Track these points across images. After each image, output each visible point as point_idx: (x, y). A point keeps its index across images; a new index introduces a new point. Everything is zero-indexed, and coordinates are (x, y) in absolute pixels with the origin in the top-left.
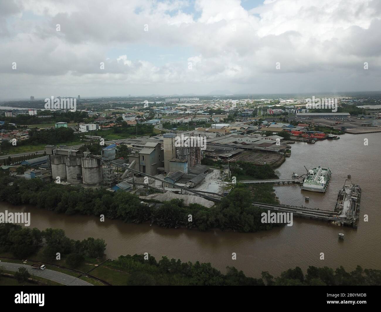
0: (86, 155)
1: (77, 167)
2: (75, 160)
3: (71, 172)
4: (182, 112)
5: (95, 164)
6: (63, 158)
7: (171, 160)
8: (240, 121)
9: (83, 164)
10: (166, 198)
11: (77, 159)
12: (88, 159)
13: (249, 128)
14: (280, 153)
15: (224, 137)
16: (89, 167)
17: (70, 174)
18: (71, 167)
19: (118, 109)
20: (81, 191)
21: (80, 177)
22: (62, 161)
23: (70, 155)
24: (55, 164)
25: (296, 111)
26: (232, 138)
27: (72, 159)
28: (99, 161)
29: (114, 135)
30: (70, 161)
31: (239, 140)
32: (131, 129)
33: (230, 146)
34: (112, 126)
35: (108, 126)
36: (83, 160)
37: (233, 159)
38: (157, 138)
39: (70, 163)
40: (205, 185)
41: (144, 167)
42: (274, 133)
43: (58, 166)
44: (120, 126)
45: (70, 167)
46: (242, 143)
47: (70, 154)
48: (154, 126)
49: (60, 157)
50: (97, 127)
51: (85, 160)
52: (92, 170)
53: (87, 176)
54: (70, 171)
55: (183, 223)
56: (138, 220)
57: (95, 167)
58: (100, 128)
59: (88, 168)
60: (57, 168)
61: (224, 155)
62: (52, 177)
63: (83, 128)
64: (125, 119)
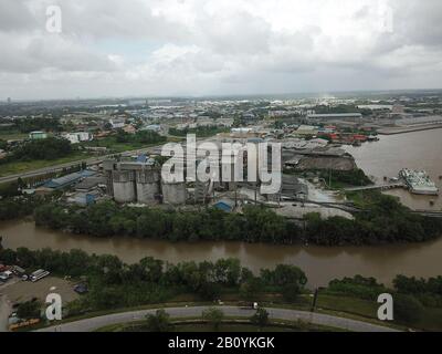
1: (154, 184)
2: (152, 174)
6: (131, 174)
14: (344, 157)
18: (147, 185)
21: (159, 197)
23: (145, 169)
24: (120, 182)
32: (134, 137)
34: (105, 134)
35: (99, 135)
37: (301, 166)
42: (313, 136)
43: (126, 184)
46: (292, 148)
48: (157, 132)
49: (127, 173)
50: (90, 137)
54: (144, 190)
58: (93, 138)
61: (290, 162)
62: (113, 199)
63: (73, 138)
64: (114, 126)
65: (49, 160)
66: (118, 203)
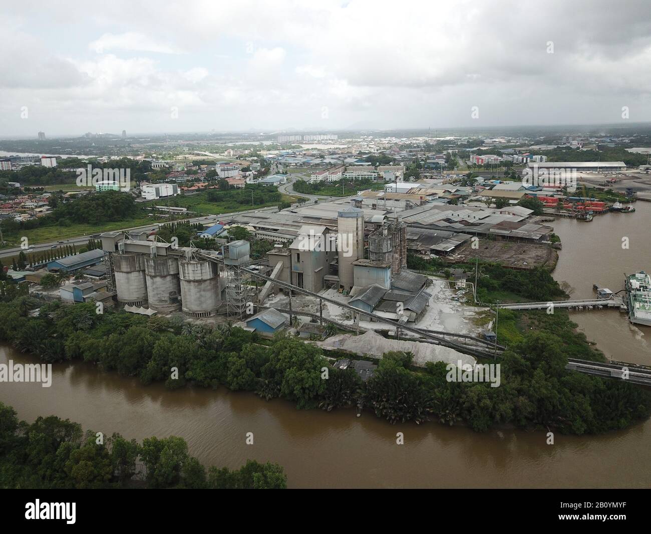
0: (190, 255)
1: (169, 278)
2: (165, 264)
3: (159, 288)
4: (318, 161)
5: (206, 272)
6: (139, 260)
7: (356, 263)
8: (432, 176)
9: (183, 273)
10: (370, 348)
11: (170, 262)
12: (194, 264)
13: (457, 191)
14: (543, 242)
15: (420, 209)
16: (197, 278)
17: (155, 292)
18: (158, 279)
19: (198, 155)
20: (185, 331)
21: (176, 299)
22: (137, 265)
23: (155, 254)
24: (122, 272)
25: (523, 159)
26: (436, 211)
27: (159, 261)
28: (215, 266)
29: (209, 205)
30: (155, 267)
31: (453, 215)
32: (238, 194)
33: (443, 229)
34: (201, 187)
35: (193, 188)
36: (183, 265)
37: (459, 254)
38: (294, 211)
39: (155, 269)
40: (431, 314)
41: (300, 275)
42: (511, 202)
43: (130, 274)
44: (216, 187)
45: (154, 279)
46: (461, 222)
47: (155, 251)
48: (277, 187)
49: (133, 257)
50: (175, 191)
51: (188, 264)
52: (203, 286)
53: (192, 298)
54: (154, 286)
55: (432, 411)
56: (328, 405)
57: (209, 278)
58: (179, 192)
59: (194, 281)
60: (128, 279)
61: (440, 247)
62: (115, 297)
63: (148, 192)
64: (222, 175)
66: (119, 303)
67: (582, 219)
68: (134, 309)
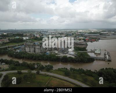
1: (34, 48)
5: (39, 47)
14: (85, 45)
23: (32, 45)
29: (35, 40)
36: (36, 46)
40: (69, 52)
42: (81, 40)
45: (31, 48)
50: (29, 38)
53: (37, 51)
60: (28, 48)
62: (25, 51)
63: (24, 38)
64: (36, 36)
65: (17, 43)
66: (26, 52)
67: (91, 42)
68: (29, 53)
